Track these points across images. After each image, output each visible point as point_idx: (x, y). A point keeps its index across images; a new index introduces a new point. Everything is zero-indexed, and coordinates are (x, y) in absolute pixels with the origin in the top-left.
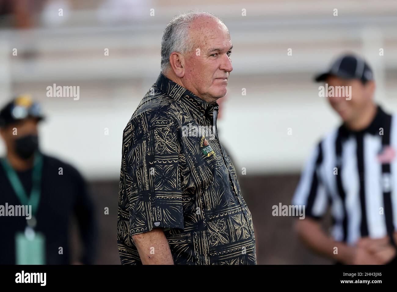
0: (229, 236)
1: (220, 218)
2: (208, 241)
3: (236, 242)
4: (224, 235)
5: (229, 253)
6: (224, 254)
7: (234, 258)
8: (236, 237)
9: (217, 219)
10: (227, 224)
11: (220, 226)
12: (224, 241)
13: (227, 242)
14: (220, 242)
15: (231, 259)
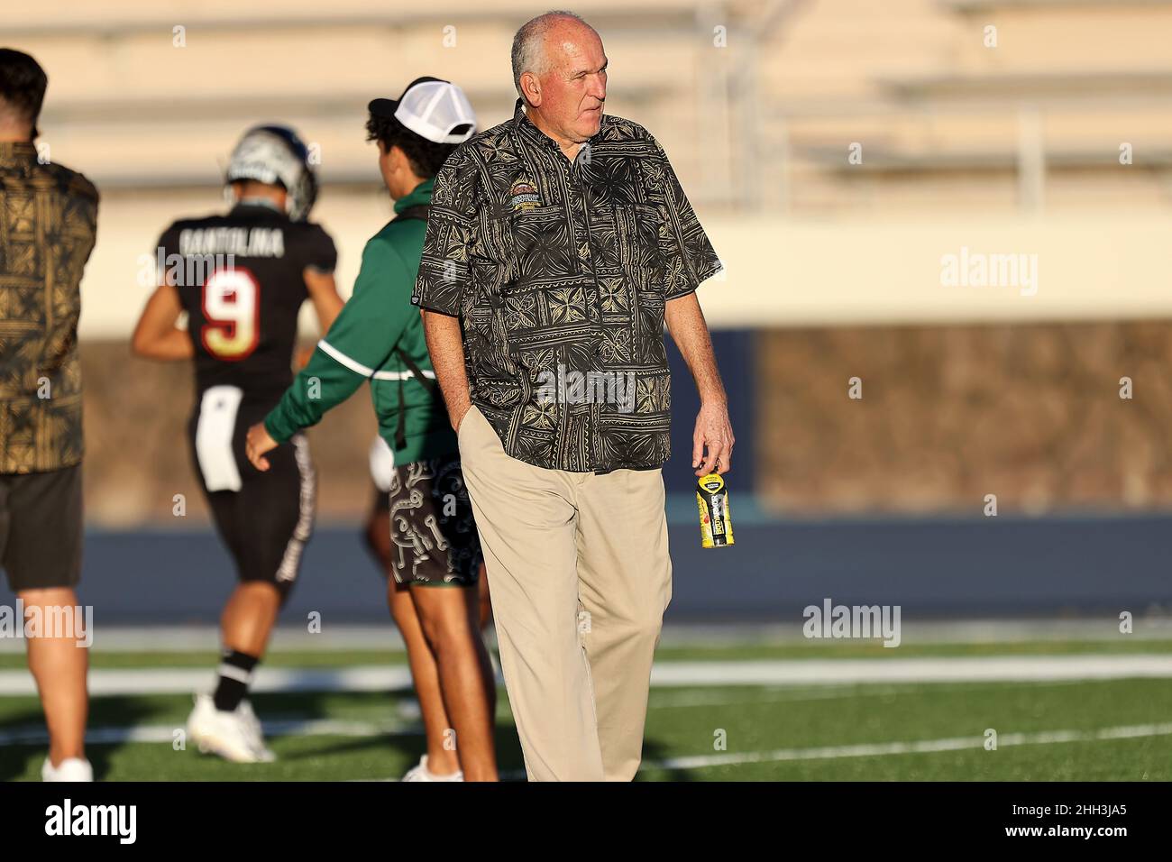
0: (537, 318)
1: (528, 293)
2: (505, 322)
3: (551, 326)
4: (528, 316)
5: (535, 341)
6: (528, 341)
7: (545, 348)
8: (550, 319)
9: (522, 294)
10: (536, 301)
11: (525, 303)
12: (527, 323)
13: (533, 325)
14: (521, 325)
15: (541, 348)
